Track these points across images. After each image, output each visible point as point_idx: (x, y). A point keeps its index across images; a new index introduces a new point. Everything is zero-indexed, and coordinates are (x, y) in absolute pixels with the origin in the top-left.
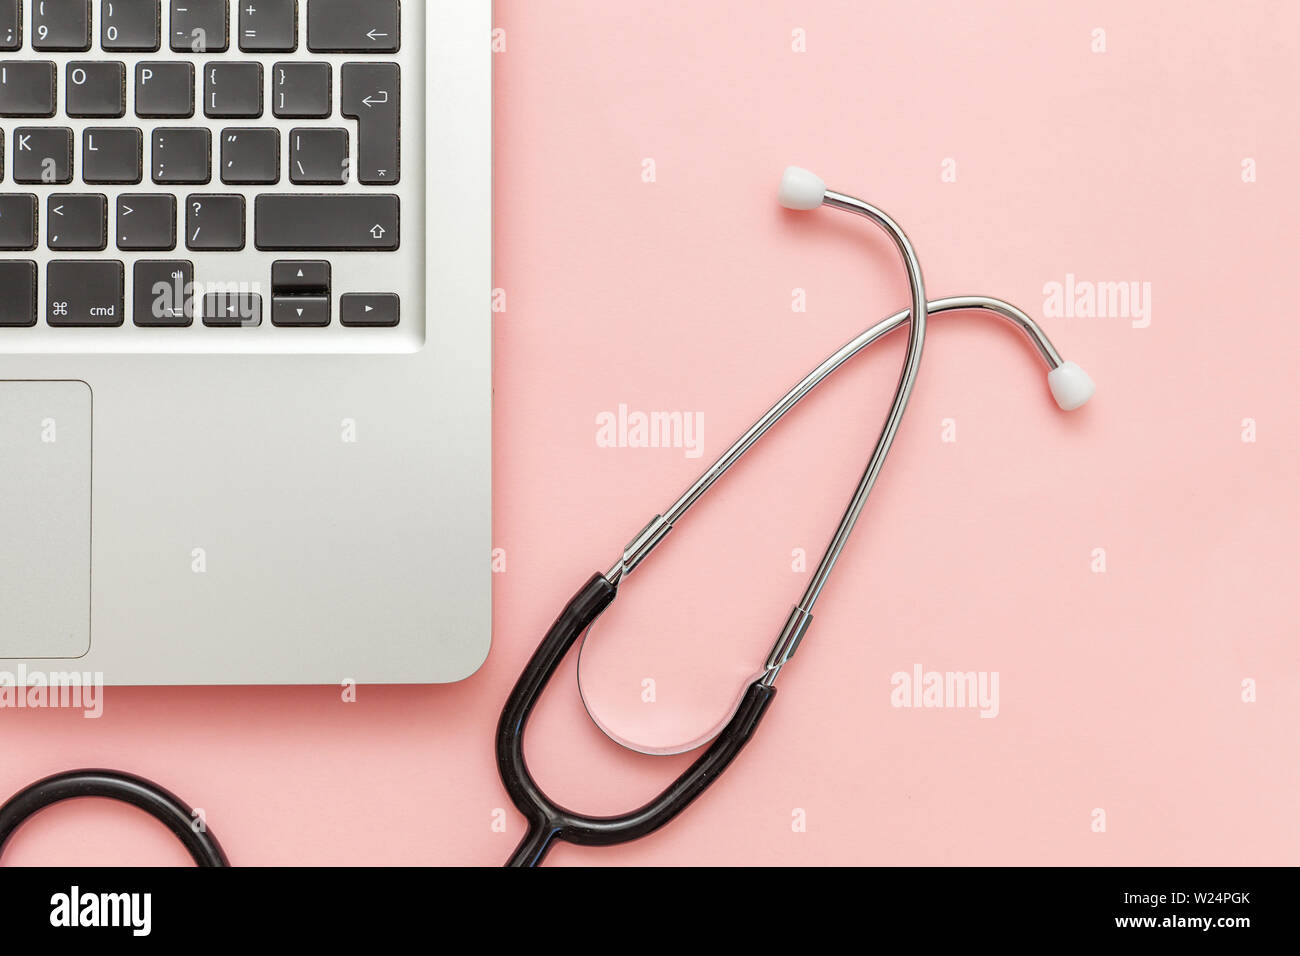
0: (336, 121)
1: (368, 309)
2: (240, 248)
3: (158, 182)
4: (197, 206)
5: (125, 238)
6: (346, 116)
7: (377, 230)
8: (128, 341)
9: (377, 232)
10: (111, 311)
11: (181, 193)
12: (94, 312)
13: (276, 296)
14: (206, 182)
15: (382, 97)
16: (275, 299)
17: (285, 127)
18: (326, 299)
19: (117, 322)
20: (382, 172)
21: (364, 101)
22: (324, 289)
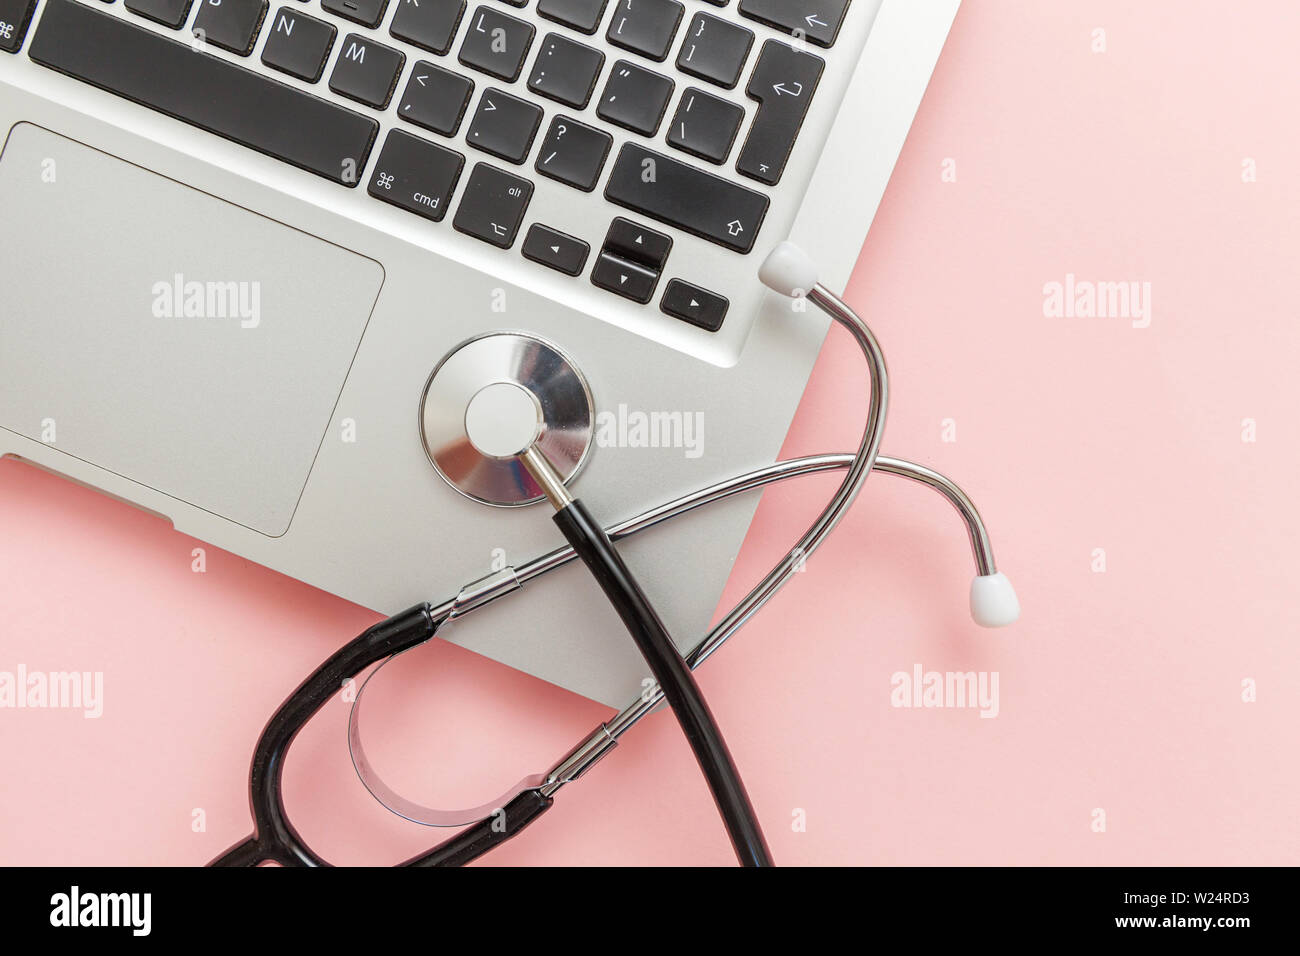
0: (737, 96)
1: (694, 303)
2: (589, 189)
3: (533, 89)
4: (562, 129)
5: (477, 134)
6: (750, 95)
7: (736, 227)
8: (441, 242)
9: (735, 228)
10: (434, 203)
11: (551, 109)
12: (418, 197)
13: (605, 253)
14: (580, 108)
15: (795, 89)
16: (603, 255)
17: (683, 82)
18: (655, 276)
19: (437, 216)
20: (764, 168)
21: (775, 87)
22: (657, 265)
